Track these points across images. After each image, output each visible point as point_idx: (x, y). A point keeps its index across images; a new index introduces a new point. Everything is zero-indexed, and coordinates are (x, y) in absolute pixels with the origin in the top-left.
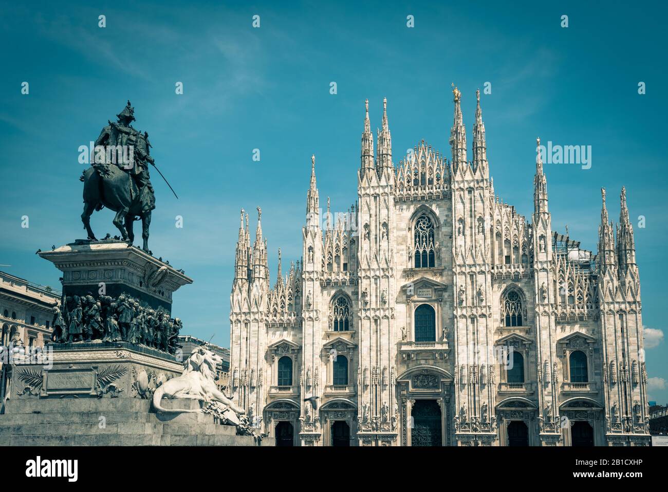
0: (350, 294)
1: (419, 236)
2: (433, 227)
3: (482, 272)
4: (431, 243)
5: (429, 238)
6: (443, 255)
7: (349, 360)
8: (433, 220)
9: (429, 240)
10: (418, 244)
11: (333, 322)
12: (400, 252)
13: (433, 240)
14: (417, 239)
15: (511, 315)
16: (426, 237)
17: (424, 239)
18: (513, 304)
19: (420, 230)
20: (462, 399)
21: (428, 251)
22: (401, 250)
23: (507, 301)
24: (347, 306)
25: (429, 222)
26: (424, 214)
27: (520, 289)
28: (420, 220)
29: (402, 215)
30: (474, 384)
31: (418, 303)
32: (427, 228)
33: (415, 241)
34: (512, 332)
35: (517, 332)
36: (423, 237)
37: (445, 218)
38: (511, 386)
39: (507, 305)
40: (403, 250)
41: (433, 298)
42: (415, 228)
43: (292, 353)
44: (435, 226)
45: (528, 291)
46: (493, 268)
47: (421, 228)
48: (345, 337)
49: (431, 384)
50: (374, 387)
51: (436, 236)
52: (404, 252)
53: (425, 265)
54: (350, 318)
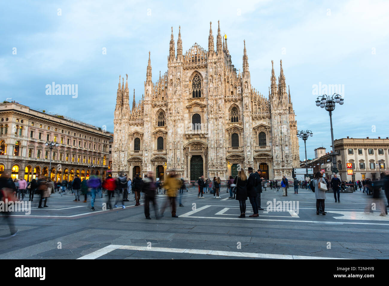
0: (165, 110)
1: (194, 84)
2: (200, 80)
3: (220, 99)
4: (200, 87)
5: (199, 85)
6: (204, 92)
7: (164, 139)
8: (200, 77)
9: (199, 86)
10: (194, 88)
11: (158, 123)
12: (186, 91)
13: (200, 86)
14: (194, 86)
15: (233, 117)
16: (197, 85)
17: (197, 86)
18: (234, 112)
19: (195, 82)
20: (212, 154)
21: (198, 90)
22: (186, 90)
23: (232, 111)
24: (163, 116)
25: (199, 78)
26: (196, 75)
27: (237, 106)
28: (195, 77)
29: (187, 75)
30: (217, 148)
31: (193, 113)
32: (198, 80)
33: (193, 86)
34: (234, 124)
35: (236, 125)
36: (196, 85)
37: (205, 76)
38: (233, 148)
39: (232, 113)
40: (187, 90)
41: (200, 111)
42: (193, 81)
43: (140, 136)
44: (201, 80)
45: (241, 106)
46: (225, 97)
47: (195, 81)
48: (163, 129)
49: (199, 148)
50: (174, 150)
51: (201, 84)
52: (188, 91)
53: (197, 97)
54: (165, 121)
